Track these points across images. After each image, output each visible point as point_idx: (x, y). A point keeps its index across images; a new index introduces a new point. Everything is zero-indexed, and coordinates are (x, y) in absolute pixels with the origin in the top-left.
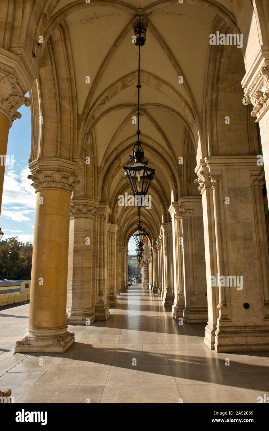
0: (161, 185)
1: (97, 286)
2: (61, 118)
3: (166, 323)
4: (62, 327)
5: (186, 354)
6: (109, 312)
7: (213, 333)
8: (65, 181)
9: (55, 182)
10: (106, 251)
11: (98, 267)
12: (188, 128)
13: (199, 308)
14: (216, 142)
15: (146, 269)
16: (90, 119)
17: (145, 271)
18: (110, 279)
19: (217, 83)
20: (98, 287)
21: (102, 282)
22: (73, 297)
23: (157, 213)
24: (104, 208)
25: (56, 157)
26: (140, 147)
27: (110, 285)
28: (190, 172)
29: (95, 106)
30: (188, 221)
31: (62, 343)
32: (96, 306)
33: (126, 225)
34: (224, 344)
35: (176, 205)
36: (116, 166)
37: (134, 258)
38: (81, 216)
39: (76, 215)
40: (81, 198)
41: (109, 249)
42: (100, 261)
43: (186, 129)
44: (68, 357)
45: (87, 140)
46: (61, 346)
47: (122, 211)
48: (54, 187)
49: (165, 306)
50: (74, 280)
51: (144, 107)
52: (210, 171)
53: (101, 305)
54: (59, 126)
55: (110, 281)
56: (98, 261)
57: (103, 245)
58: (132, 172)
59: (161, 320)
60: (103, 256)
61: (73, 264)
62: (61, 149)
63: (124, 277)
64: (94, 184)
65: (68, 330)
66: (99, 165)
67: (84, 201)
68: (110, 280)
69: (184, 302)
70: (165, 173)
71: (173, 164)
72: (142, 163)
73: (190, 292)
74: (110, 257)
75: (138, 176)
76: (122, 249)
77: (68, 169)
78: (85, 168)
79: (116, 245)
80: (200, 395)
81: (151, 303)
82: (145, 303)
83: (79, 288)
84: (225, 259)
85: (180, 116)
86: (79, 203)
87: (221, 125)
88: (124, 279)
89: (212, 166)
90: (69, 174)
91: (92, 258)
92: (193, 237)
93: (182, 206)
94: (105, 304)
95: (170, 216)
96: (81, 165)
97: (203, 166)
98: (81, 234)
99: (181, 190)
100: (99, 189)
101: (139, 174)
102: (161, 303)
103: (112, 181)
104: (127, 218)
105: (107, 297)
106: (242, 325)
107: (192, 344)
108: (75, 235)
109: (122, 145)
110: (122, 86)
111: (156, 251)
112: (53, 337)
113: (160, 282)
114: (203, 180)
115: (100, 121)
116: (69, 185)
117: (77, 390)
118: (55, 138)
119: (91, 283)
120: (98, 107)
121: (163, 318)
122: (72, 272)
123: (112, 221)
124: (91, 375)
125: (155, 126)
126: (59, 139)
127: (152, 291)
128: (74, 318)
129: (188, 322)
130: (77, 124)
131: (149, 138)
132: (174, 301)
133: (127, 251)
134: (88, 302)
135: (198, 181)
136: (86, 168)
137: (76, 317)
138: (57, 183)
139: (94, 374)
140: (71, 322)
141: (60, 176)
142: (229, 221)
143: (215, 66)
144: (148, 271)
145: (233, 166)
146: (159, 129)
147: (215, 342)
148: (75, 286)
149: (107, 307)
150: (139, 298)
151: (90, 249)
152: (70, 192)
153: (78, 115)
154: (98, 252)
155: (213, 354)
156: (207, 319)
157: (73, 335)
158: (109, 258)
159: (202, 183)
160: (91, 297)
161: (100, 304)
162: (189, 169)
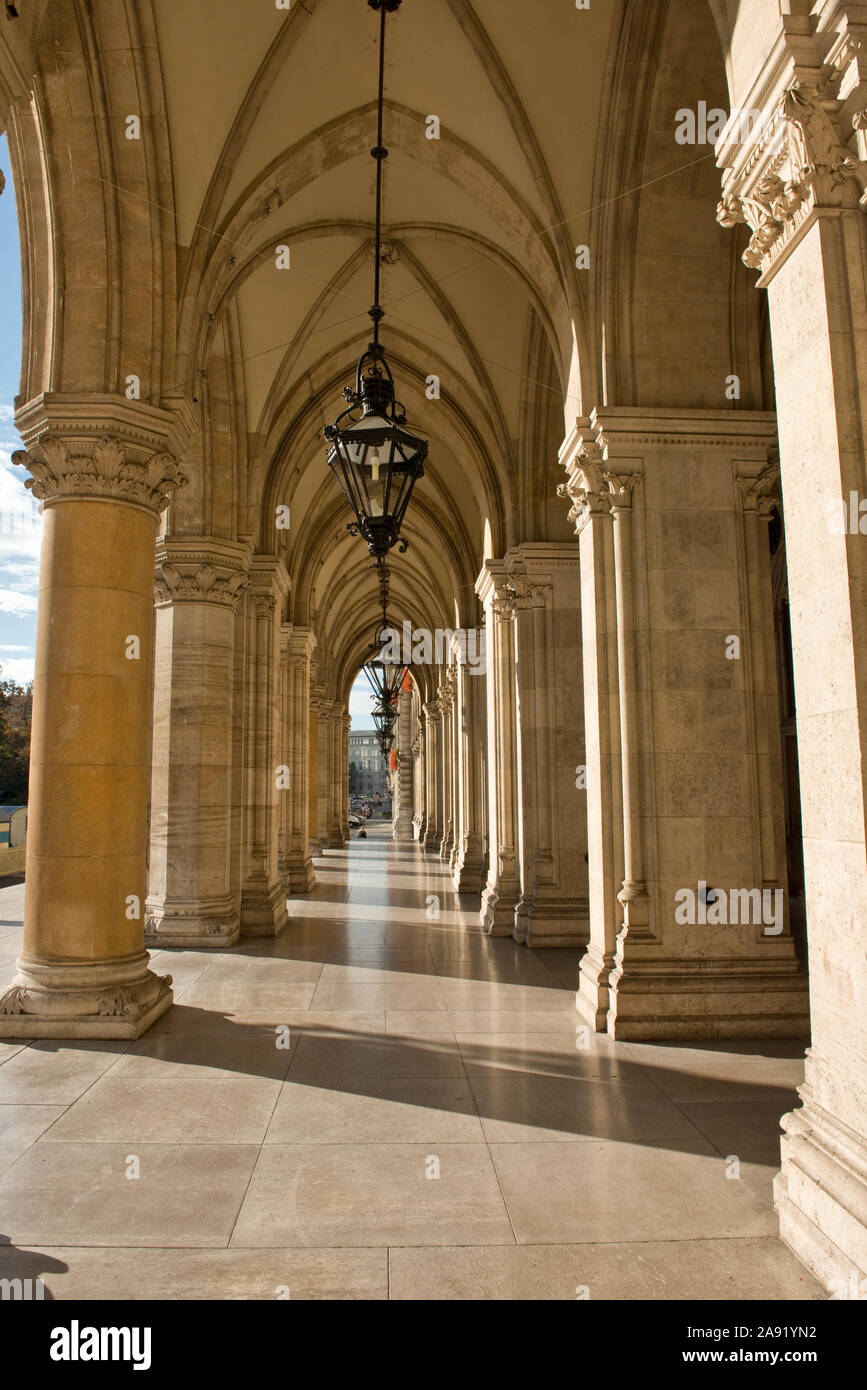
0: (455, 504)
1: (246, 826)
2: (120, 253)
3: (462, 947)
4: (131, 955)
5: (522, 1044)
6: (286, 911)
7: (604, 981)
8: (133, 472)
9: (104, 478)
10: (276, 715)
11: (250, 766)
12: (539, 313)
13: (563, 901)
14: (629, 361)
15: (406, 775)
16: (220, 265)
17: (403, 782)
18: (291, 804)
19: (638, 158)
20: (249, 831)
21: (264, 812)
22: (172, 862)
23: (442, 597)
24: (270, 572)
25: (106, 391)
26: (380, 365)
27: (291, 824)
28: (546, 462)
29: (235, 219)
30: (537, 622)
31: (132, 1008)
32: (243, 891)
33: (343, 633)
34: (637, 1014)
35: (499, 570)
36: (308, 436)
37: (371, 741)
38: (194, 597)
39: (178, 595)
40: (195, 538)
41: (288, 711)
42: (259, 747)
43: (533, 318)
44: (150, 1053)
45: (210, 336)
46: (127, 1018)
47: (329, 586)
48: (101, 493)
49: (461, 893)
50: (174, 804)
51: (398, 235)
52: (605, 457)
53: (262, 887)
54: (116, 283)
55: (291, 811)
56: (251, 748)
57: (265, 695)
58: (352, 448)
59: (449, 936)
60: (268, 730)
61: (170, 753)
62: (122, 362)
63: (335, 800)
64: (236, 491)
65: (149, 967)
66: (253, 429)
67: (206, 547)
68: (291, 807)
69: (519, 881)
70: (464, 462)
71: (492, 436)
72: (385, 417)
73: (538, 848)
74: (291, 733)
75: (374, 462)
76: (331, 710)
77: (146, 434)
78: (207, 435)
79: (308, 697)
80: (559, 1178)
81: (420, 884)
82: (403, 883)
83: (190, 831)
84: (647, 744)
85: (517, 269)
86: (188, 555)
87: (645, 304)
88: (335, 805)
89: (613, 440)
90: (149, 451)
91: (230, 737)
92: (550, 674)
93: (518, 573)
94: (271, 884)
95: (479, 604)
96: (189, 423)
97: (584, 441)
98: (195, 655)
99: (515, 522)
100: (252, 511)
101: (377, 455)
102: (450, 884)
103: (296, 485)
104: (345, 610)
105: (280, 862)
106: (693, 955)
107: (540, 1013)
108: (176, 660)
109: (328, 363)
110: (325, 155)
111: (436, 719)
112: (102, 989)
113: (447, 819)
114: (585, 485)
115: (254, 273)
116: (148, 487)
117: (174, 1161)
118: (102, 326)
119: (229, 815)
120: (245, 225)
121: (455, 931)
122: (167, 779)
123: (295, 616)
124: (220, 1110)
125: (435, 301)
126: (115, 326)
127: (423, 845)
128: (175, 927)
129: (528, 943)
130: (175, 279)
131: (416, 342)
132: (486, 876)
133: (347, 717)
134: (217, 877)
135: (569, 489)
136: (211, 437)
137: (181, 923)
138: (108, 479)
139: (230, 1107)
140: (165, 939)
141: (120, 457)
142: (663, 624)
143: (631, 99)
144: (411, 781)
145: (679, 442)
146: (449, 313)
147: (608, 1008)
148: (177, 827)
149: (278, 896)
150: (384, 865)
151: (223, 708)
152: (153, 514)
153: (179, 249)
154: (251, 718)
155: (601, 1046)
156: (588, 935)
157: (166, 982)
158: (288, 739)
159: (581, 498)
160: (228, 862)
161: (255, 884)
162: (542, 450)
